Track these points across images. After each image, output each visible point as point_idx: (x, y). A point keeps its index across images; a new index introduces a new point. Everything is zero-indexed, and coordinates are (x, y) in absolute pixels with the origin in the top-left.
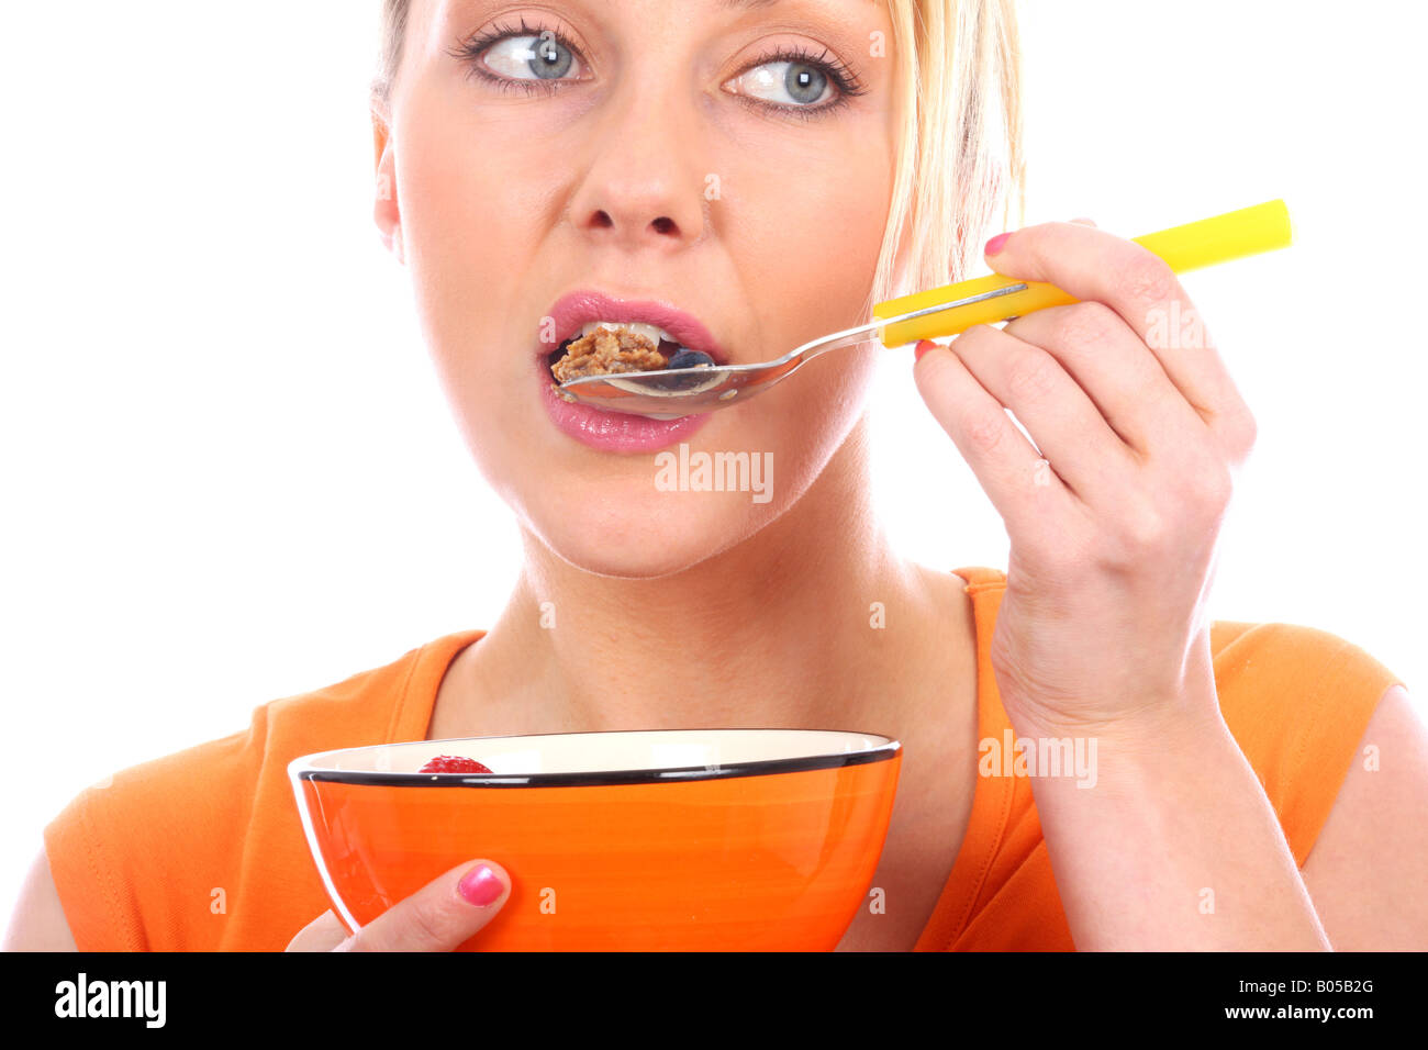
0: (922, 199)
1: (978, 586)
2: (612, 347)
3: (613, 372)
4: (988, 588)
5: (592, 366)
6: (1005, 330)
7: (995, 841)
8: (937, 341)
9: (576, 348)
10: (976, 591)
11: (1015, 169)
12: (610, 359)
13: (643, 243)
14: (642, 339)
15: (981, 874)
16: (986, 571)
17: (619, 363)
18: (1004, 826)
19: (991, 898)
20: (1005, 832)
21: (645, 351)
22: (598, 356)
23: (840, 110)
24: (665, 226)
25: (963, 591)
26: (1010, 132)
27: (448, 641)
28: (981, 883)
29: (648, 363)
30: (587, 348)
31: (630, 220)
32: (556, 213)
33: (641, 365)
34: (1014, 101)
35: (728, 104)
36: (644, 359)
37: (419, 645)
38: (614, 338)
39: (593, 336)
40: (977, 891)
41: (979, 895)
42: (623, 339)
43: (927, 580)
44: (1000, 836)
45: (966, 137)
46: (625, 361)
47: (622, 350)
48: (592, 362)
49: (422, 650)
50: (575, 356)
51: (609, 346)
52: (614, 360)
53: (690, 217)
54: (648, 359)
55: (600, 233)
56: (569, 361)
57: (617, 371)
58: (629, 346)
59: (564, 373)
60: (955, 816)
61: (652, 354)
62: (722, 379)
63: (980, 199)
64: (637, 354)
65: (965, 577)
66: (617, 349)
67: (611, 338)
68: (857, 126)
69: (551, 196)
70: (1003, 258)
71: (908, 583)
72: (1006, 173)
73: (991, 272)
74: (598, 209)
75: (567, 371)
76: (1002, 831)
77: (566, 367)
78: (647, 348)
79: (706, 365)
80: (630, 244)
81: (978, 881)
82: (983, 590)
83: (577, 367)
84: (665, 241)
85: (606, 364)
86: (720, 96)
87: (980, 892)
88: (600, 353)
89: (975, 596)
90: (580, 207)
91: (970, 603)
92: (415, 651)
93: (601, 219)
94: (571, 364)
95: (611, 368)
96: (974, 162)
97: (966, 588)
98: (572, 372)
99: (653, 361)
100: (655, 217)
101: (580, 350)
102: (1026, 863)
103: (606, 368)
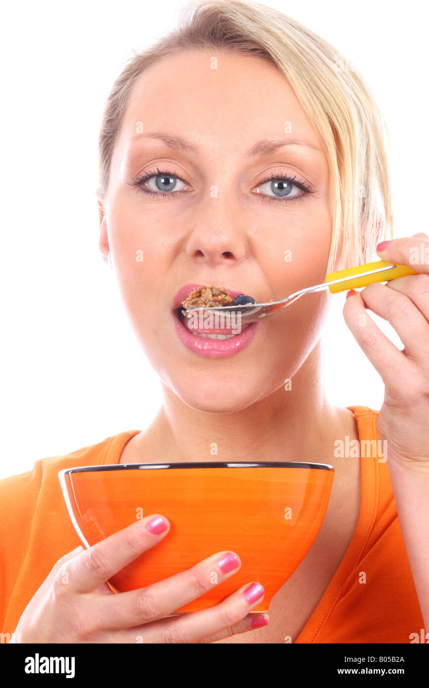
0: (345, 235)
1: (359, 414)
2: (210, 294)
3: (209, 307)
4: (363, 415)
5: (200, 303)
6: (386, 285)
7: (370, 527)
8: (356, 290)
9: (193, 295)
10: (358, 416)
11: (388, 217)
12: (208, 300)
13: (219, 264)
14: (223, 290)
15: (364, 542)
16: (361, 407)
17: (212, 302)
18: (374, 520)
19: (368, 552)
20: (375, 523)
21: (224, 295)
22: (202, 299)
23: (305, 199)
24: (228, 255)
25: (352, 416)
26: (385, 201)
27: (125, 435)
28: (364, 546)
29: (225, 302)
30: (198, 295)
31: (212, 254)
32: (178, 250)
33: (222, 303)
34: (386, 188)
35: (254, 198)
36: (223, 300)
37: (111, 435)
38: (210, 290)
39: (200, 289)
40: (362, 550)
41: (363, 551)
42: (214, 290)
43: (340, 413)
44: (373, 525)
45: (364, 206)
46: (215, 301)
47: (213, 296)
48: (200, 302)
49: (113, 438)
50: (193, 298)
51: (207, 294)
52: (209, 301)
53: (239, 250)
54: (225, 300)
55: (200, 259)
56: (189, 301)
57: (211, 306)
58: (217, 293)
59: (187, 306)
60: (352, 517)
61: (227, 297)
62: (259, 309)
63: (371, 233)
64: (220, 298)
65: (353, 410)
66: (211, 296)
67: (208, 290)
68: (314, 206)
69: (176, 241)
70: (385, 253)
71: (333, 412)
72: (384, 219)
73: (380, 259)
74: (197, 249)
75: (188, 305)
76: (373, 523)
77: (188, 303)
78: (225, 294)
79: (251, 303)
80: (213, 264)
81: (363, 545)
82: (361, 416)
83: (193, 304)
84: (229, 261)
85: (206, 302)
86: (251, 195)
87: (364, 550)
88: (203, 297)
89: (357, 419)
90: (190, 248)
91: (356, 422)
92: (110, 438)
93: (199, 253)
94: (191, 302)
95: (208, 304)
96: (368, 216)
97: (353, 415)
98: (191, 306)
99: (227, 300)
100: (223, 252)
101: (194, 296)
102: (383, 536)
103: (206, 304)
